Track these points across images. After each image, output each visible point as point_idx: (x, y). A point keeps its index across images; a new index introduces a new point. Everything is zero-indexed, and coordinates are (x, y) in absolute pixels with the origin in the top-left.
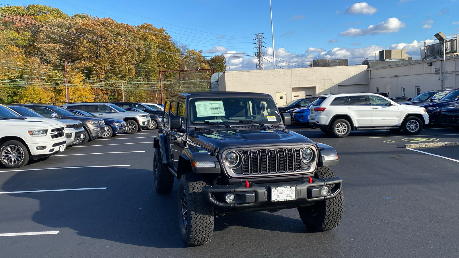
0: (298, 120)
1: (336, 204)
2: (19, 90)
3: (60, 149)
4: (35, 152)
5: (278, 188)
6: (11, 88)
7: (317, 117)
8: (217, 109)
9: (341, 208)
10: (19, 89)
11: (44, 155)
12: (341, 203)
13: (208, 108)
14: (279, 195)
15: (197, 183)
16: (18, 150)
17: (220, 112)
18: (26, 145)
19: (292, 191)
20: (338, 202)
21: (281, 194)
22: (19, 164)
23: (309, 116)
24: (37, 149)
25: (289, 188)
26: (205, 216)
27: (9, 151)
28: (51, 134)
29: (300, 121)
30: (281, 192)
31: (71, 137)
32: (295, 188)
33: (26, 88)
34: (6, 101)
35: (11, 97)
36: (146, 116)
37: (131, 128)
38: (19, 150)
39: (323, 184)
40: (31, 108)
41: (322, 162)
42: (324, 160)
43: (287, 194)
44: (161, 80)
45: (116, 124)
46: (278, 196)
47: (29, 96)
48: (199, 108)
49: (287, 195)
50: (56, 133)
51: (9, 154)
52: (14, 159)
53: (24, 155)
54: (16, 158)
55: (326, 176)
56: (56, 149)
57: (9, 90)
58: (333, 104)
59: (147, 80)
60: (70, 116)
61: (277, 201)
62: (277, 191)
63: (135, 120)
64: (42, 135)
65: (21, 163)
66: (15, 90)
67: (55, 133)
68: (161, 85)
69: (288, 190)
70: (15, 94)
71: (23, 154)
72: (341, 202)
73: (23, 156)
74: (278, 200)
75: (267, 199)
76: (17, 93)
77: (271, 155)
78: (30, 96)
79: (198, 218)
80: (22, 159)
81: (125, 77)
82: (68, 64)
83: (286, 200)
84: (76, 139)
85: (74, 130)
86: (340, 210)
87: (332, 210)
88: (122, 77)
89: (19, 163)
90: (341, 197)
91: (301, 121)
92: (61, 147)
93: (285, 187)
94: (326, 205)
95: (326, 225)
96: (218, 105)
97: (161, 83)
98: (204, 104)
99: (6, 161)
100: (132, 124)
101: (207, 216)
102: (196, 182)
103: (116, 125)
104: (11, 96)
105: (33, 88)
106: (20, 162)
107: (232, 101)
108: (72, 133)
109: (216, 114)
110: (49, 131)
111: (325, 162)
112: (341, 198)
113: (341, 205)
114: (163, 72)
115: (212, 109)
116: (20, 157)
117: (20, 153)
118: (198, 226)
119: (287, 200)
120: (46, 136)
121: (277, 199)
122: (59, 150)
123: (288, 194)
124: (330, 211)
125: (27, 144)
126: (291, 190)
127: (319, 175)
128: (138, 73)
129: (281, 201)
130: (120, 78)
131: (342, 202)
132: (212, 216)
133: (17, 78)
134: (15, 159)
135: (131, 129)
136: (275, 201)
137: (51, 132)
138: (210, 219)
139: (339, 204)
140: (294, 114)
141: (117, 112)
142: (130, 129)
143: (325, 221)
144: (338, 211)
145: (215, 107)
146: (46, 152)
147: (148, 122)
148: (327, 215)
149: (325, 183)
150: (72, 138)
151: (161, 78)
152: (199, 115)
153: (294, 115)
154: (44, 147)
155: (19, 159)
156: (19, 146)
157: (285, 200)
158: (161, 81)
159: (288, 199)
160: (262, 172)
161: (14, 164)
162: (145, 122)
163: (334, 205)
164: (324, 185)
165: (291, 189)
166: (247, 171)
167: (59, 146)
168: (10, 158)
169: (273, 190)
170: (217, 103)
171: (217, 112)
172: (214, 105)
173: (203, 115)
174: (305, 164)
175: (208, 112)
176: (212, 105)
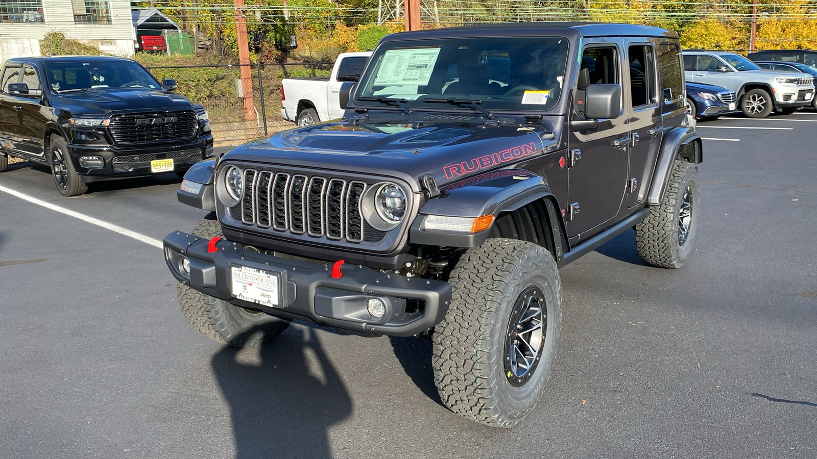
5: (242, 268)
8: (419, 67)
13: (405, 66)
14: (245, 285)
17: (422, 77)
19: (270, 285)
21: (251, 285)
30: (250, 280)
32: (276, 278)
36: (796, 80)
37: (755, 106)
39: (361, 287)
42: (420, 224)
43: (261, 289)
45: (706, 96)
48: (386, 66)
49: (260, 292)
61: (241, 298)
62: (241, 276)
63: (767, 88)
69: (262, 280)
83: (257, 302)
93: (256, 270)
96: (426, 58)
98: (401, 55)
100: (758, 97)
103: (706, 98)
107: (464, 48)
115: (410, 67)
119: (259, 301)
121: (243, 293)
123: (264, 290)
126: (269, 281)
129: (248, 300)
135: (756, 109)
136: (238, 297)
141: (733, 71)
142: (753, 108)
145: (419, 64)
147: (799, 94)
149: (368, 288)
152: (379, 80)
157: (255, 300)
159: (263, 301)
162: (791, 95)
164: (364, 292)
165: (268, 279)
166: (251, 218)
169: (234, 271)
170: (428, 54)
171: (416, 75)
172: (420, 57)
173: (386, 82)
174: (373, 228)
175: (398, 75)
176: (415, 57)
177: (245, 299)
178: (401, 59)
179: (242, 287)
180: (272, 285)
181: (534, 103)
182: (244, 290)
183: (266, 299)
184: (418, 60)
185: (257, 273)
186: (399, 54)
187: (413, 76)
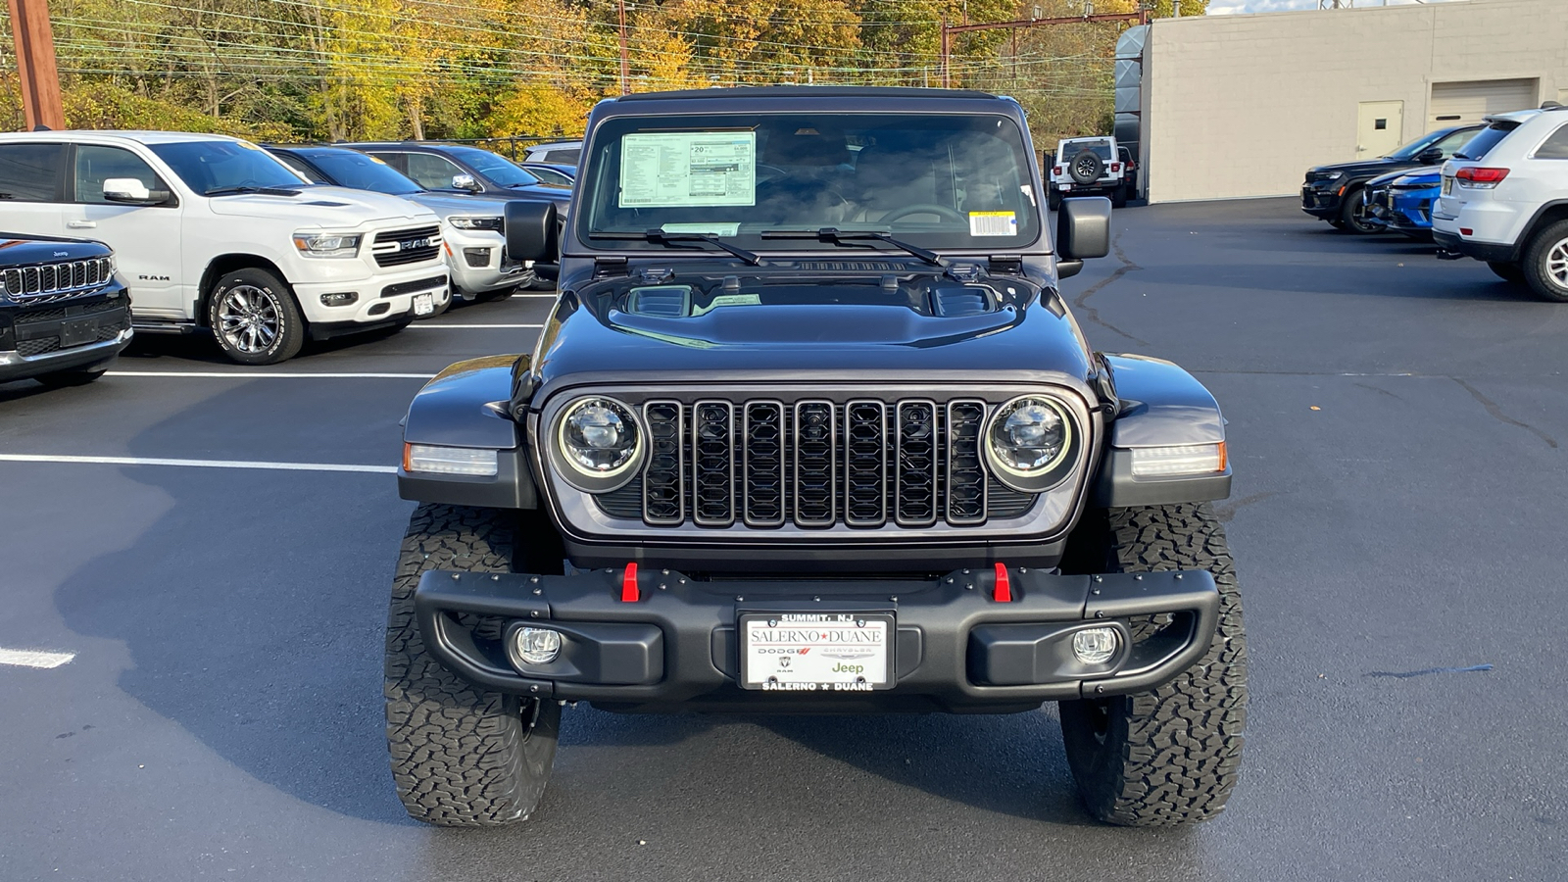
0: (1408, 220)
1: (1191, 713)
2: (496, 99)
3: (415, 304)
4: (319, 313)
5: (780, 619)
6: (475, 92)
7: (1465, 207)
8: (719, 169)
9: (1222, 733)
10: (498, 93)
11: (351, 324)
12: (1222, 711)
13: (681, 166)
14: (786, 654)
15: (443, 545)
16: (266, 303)
17: (734, 190)
18: (289, 287)
19: (865, 642)
20: (1208, 699)
21: (803, 652)
22: (271, 353)
23: (1437, 203)
24: (326, 300)
25: (845, 624)
26: (455, 713)
27: (241, 307)
28: (374, 249)
29: (1414, 225)
30: (803, 641)
31: (487, 263)
32: (882, 625)
33: (516, 91)
34: (459, 131)
35: (475, 120)
38: (269, 304)
39: (1076, 609)
40: (376, 155)
41: (1110, 484)
42: (1128, 469)
43: (837, 656)
44: (947, 59)
46: (785, 662)
47: (522, 117)
48: (635, 167)
49: (835, 664)
50: (397, 247)
51: (242, 315)
52: (257, 337)
53: (283, 323)
54: (261, 330)
55: (1162, 554)
56: (399, 304)
57: (467, 97)
58: (1543, 153)
59: (898, 61)
60: (517, 186)
61: (774, 686)
62: (776, 636)
64: (338, 253)
65: (275, 348)
66: (484, 96)
67: (393, 247)
68: (945, 78)
69: (840, 636)
70: (485, 110)
71: (280, 318)
72: (1223, 701)
73: (280, 325)
74: (784, 685)
75: (724, 669)
76: (492, 107)
77: (804, 431)
78: (526, 118)
79: (419, 718)
80: (278, 336)
81: (823, 53)
82: (629, 8)
83: (825, 687)
84: (506, 268)
85: (499, 238)
86: (1216, 741)
87: (1162, 740)
88: (813, 51)
89: (269, 349)
90: (1226, 679)
91: (1419, 223)
92: (417, 296)
93: (824, 616)
94: (1130, 714)
95: (1135, 806)
96: (730, 151)
97: (948, 68)
98: (665, 144)
99: (232, 339)
101: (464, 711)
102: (441, 538)
104: (473, 116)
105: (534, 89)
106: (273, 345)
107: (807, 132)
108: (489, 249)
109: (712, 194)
110: (368, 241)
111: (1126, 486)
112: (1224, 683)
113: (1224, 718)
114: (955, 30)
115: (696, 169)
116: (273, 327)
117: (271, 314)
118: (422, 755)
119: (832, 685)
120: (356, 256)
121: (777, 675)
122: (409, 307)
123: (844, 657)
124: (1151, 742)
125: (290, 282)
126: (860, 635)
127: (1121, 541)
128: (867, 35)
129: (796, 687)
130: (805, 54)
131: (1226, 704)
132: (488, 714)
133: (490, 58)
134: (259, 332)
136: (766, 687)
137: (376, 242)
138: (476, 726)
139: (1208, 713)
140: (1394, 192)
143: (1128, 791)
144: (1204, 749)
145: (714, 162)
146: (359, 313)
148: (1135, 763)
149: (1092, 608)
150: (490, 267)
151: (948, 52)
152: (629, 197)
153: (1394, 198)
154: (350, 298)
155: (270, 334)
156: (266, 289)
157: (819, 685)
158: (947, 62)
159: (844, 681)
160: (750, 515)
161: (257, 351)
163: (1175, 712)
164: (1083, 618)
165: (858, 630)
166: (670, 510)
167: (409, 296)
168: (245, 328)
169: (755, 628)
170: (730, 143)
171: (719, 186)
172: (713, 150)
173: (646, 201)
174: (1009, 489)
175: (672, 185)
176: (701, 150)
177: (788, 688)
178: (665, 152)
179: (778, 662)
180: (871, 642)
181: (995, 234)
182: (782, 668)
183: (850, 677)
184: (708, 154)
185: (834, 624)
186: (662, 143)
187: (710, 187)
